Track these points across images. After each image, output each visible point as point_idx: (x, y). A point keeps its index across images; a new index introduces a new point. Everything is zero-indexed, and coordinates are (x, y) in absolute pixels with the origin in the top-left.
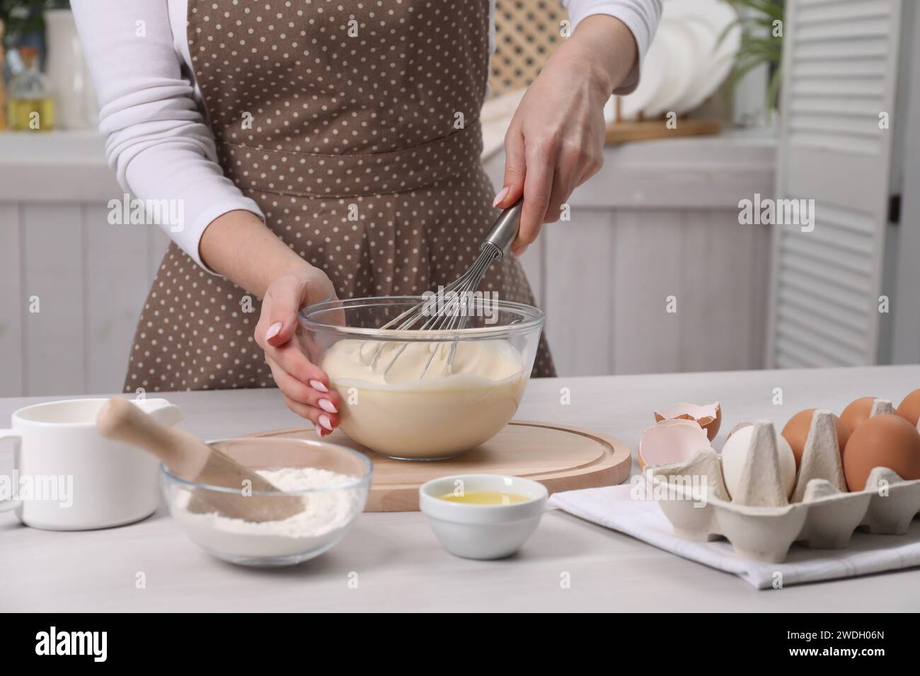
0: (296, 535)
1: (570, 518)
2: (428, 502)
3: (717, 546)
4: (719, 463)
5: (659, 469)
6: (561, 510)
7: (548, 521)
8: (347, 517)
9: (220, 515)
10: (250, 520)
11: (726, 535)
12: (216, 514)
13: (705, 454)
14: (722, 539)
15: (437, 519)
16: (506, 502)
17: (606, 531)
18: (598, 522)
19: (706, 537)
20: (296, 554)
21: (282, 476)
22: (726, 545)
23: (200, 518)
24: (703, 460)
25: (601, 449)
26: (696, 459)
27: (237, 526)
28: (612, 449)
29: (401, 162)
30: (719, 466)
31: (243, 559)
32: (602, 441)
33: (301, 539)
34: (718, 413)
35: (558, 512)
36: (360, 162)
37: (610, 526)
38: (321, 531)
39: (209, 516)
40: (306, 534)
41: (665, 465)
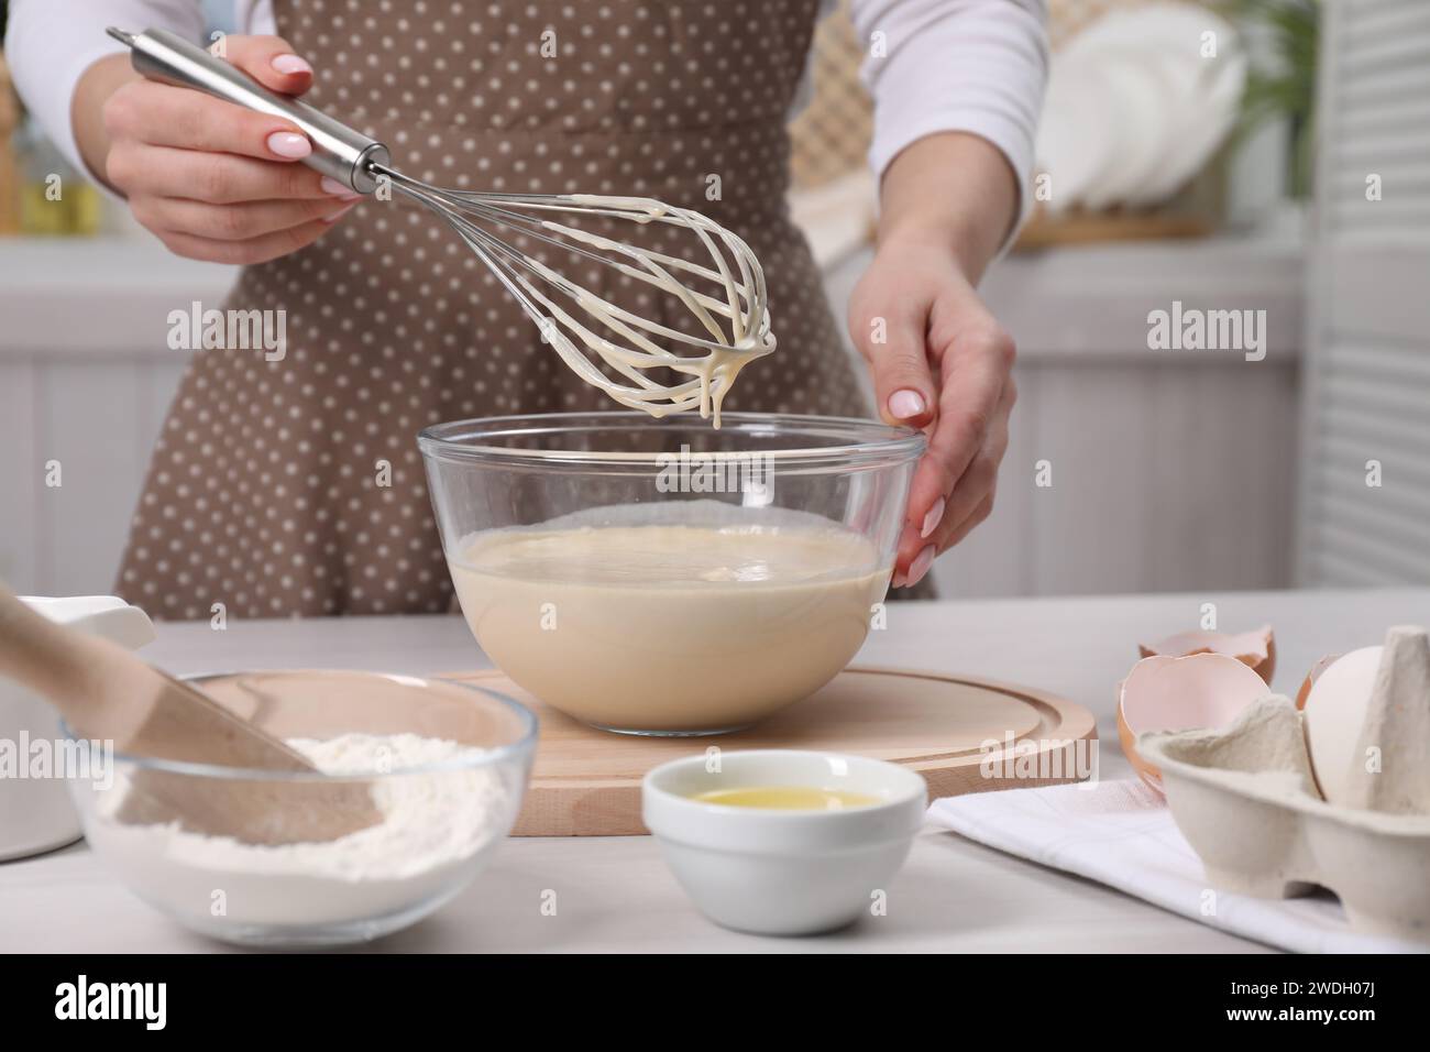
0: (354, 875)
1: (975, 849)
2: (662, 808)
3: (1305, 908)
4: (1300, 726)
5: (1169, 739)
6: (955, 835)
7: (925, 854)
8: (475, 836)
9: (188, 828)
10: (249, 840)
11: (1326, 883)
12: (175, 827)
13: (1269, 709)
14: (1318, 893)
15: (680, 845)
16: (835, 807)
17: (1054, 877)
18: (1035, 857)
19: (1279, 886)
20: (366, 919)
21: (343, 749)
22: (1327, 907)
23: (136, 835)
24: (1266, 722)
25: (1033, 716)
26: (1250, 719)
27: (220, 853)
28: (1056, 716)
29: (620, 159)
30: (1301, 735)
31: (249, 931)
32: (1035, 702)
33: (365, 886)
34: (1271, 647)
35: (950, 840)
36: (541, 149)
37: (1061, 865)
38: (414, 866)
39: (159, 830)
40: (377, 873)
41: (1183, 731)
